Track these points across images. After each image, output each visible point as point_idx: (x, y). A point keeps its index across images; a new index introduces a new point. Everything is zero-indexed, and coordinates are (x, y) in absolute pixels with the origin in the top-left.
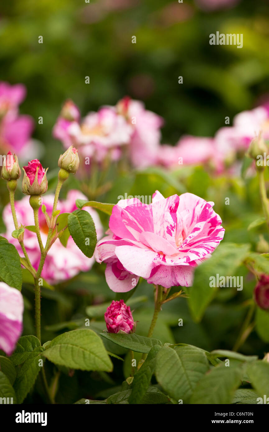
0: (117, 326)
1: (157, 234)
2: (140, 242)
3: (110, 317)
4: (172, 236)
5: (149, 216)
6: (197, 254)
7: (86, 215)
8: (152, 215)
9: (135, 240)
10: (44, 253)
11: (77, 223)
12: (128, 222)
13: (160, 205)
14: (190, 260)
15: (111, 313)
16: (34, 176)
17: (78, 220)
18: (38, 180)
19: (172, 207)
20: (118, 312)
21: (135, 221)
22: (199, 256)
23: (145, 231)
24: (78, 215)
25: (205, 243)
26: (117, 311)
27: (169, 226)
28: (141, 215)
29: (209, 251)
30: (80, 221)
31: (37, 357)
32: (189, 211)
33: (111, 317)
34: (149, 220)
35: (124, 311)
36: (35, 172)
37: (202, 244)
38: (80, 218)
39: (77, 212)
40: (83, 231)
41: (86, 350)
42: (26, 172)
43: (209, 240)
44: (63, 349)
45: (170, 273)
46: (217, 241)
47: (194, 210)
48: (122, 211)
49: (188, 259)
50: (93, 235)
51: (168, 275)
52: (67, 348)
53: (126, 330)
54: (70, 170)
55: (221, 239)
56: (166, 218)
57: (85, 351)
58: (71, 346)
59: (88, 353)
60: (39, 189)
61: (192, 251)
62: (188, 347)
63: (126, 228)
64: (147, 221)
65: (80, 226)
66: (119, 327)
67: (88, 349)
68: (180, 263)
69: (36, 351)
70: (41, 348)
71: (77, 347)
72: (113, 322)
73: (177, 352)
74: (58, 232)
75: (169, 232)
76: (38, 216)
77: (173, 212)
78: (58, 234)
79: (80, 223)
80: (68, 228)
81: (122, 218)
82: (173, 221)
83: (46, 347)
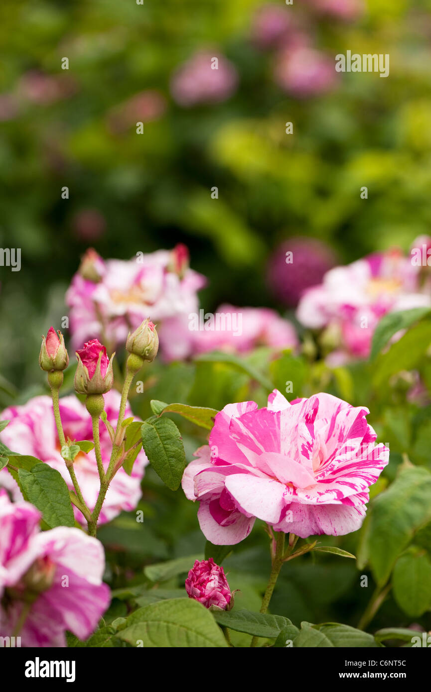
0: (207, 599)
1: (285, 455)
2: (257, 467)
3: (195, 586)
4: (309, 459)
5: (275, 429)
6: (352, 486)
7: (169, 424)
8: (279, 428)
9: (250, 465)
10: (106, 483)
11: (156, 437)
12: (240, 437)
13: (293, 412)
14: (343, 496)
15: (197, 580)
16: (94, 364)
17: (156, 433)
18: (101, 372)
19: (309, 416)
20: (207, 577)
21: (252, 436)
22: (357, 490)
23: (267, 451)
24: (157, 425)
25: (361, 470)
26: (205, 577)
27: (306, 444)
28: (263, 427)
29: (370, 481)
30: (159, 434)
31: (105, 642)
32: (326, 420)
33: (198, 586)
34: (274, 435)
35: (217, 575)
36: (96, 359)
37: (355, 470)
38: (159, 429)
39: (153, 420)
40: (165, 448)
41: (191, 630)
42: (82, 359)
43: (364, 465)
44: (153, 630)
45: (308, 515)
46: (378, 466)
47: (334, 419)
48: (231, 422)
49: (340, 494)
50: (180, 456)
51: (304, 518)
52: (158, 627)
53: (222, 605)
54: (146, 356)
55: (386, 463)
56: (300, 432)
57: (190, 632)
58: (165, 624)
59: (194, 634)
60: (103, 385)
61: (342, 482)
62: (342, 628)
63: (238, 448)
64: (270, 436)
65: (160, 442)
66: (211, 600)
67: (193, 629)
68: (328, 500)
69: (102, 633)
70: (110, 629)
71: (174, 626)
72: (201, 593)
73: (327, 635)
74: (125, 451)
75: (305, 453)
76: (98, 426)
77: (310, 423)
78: (126, 453)
79: (160, 437)
80: (141, 443)
81: (230, 431)
82: (310, 436)
83: (118, 627)
